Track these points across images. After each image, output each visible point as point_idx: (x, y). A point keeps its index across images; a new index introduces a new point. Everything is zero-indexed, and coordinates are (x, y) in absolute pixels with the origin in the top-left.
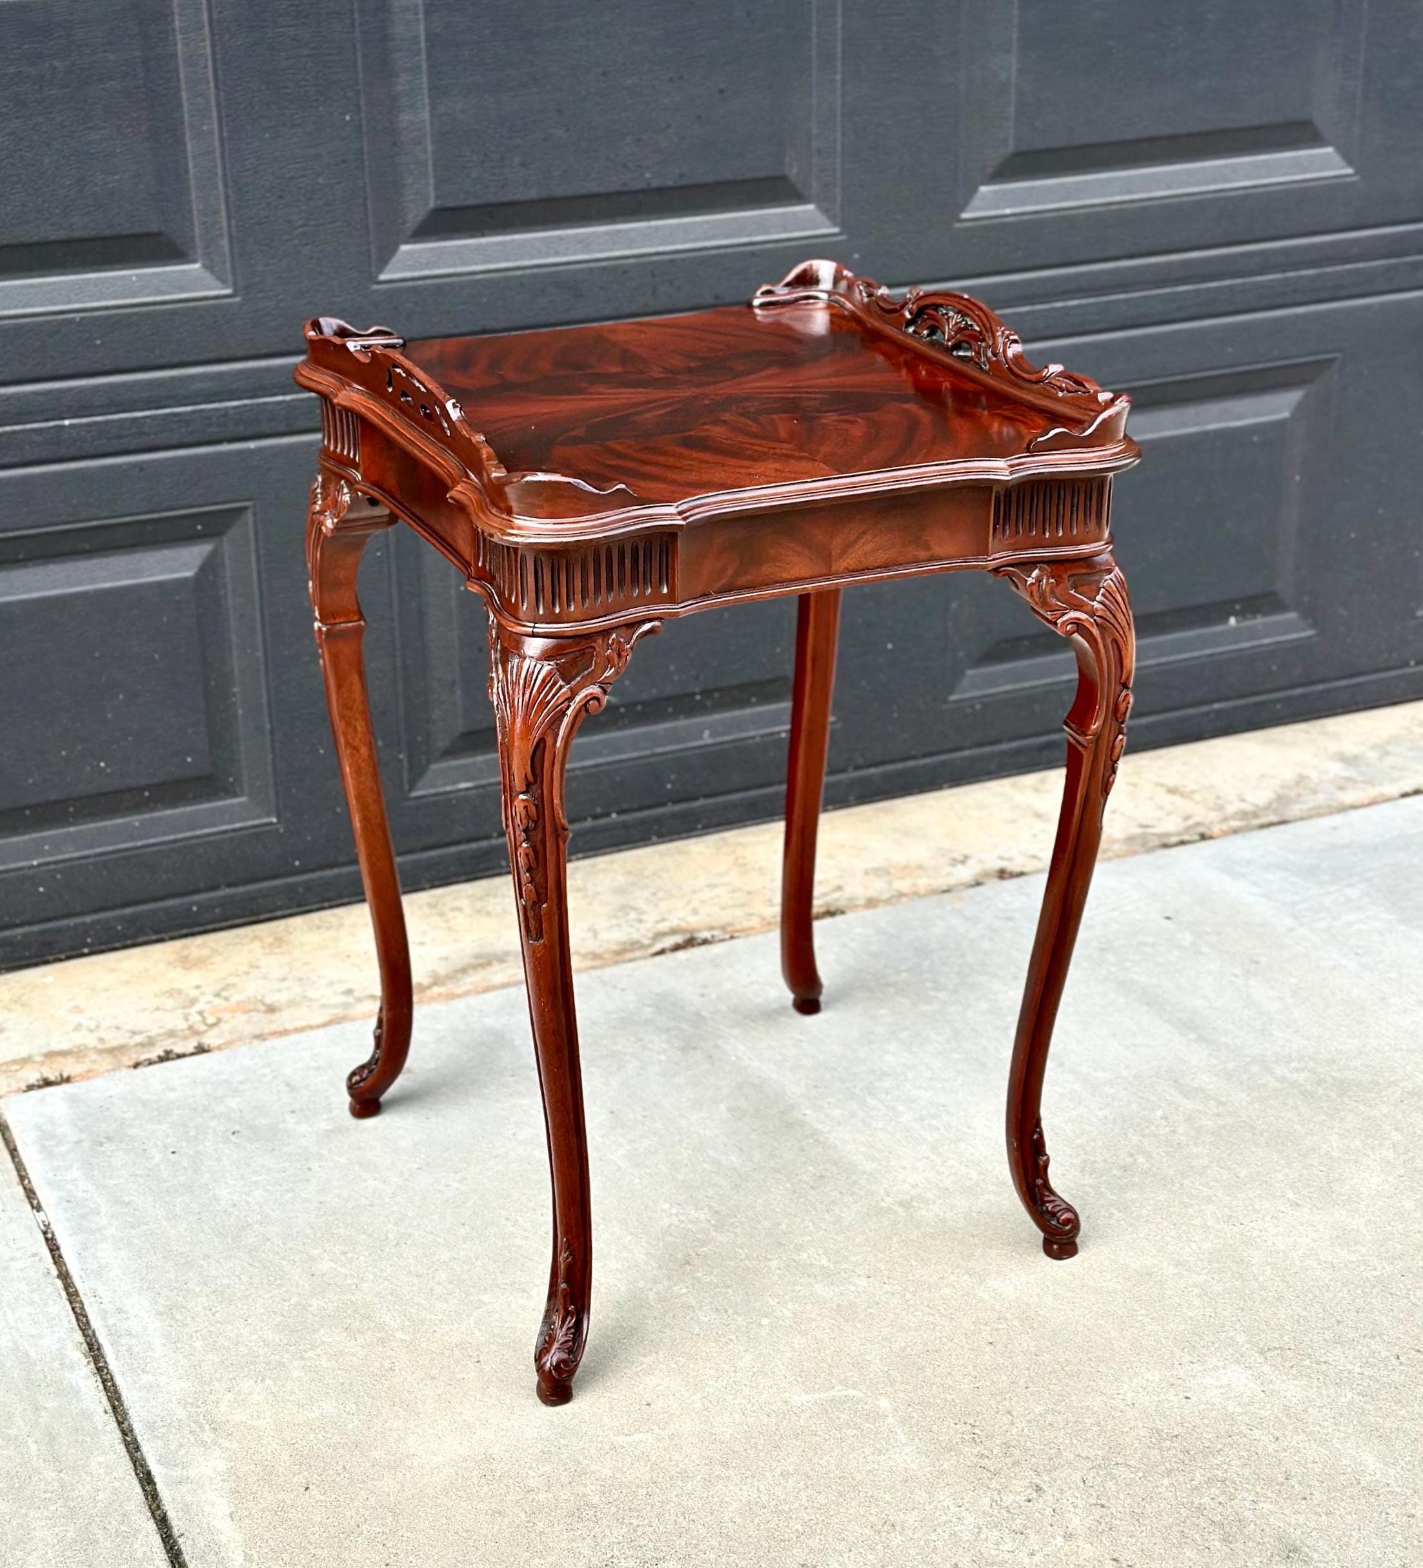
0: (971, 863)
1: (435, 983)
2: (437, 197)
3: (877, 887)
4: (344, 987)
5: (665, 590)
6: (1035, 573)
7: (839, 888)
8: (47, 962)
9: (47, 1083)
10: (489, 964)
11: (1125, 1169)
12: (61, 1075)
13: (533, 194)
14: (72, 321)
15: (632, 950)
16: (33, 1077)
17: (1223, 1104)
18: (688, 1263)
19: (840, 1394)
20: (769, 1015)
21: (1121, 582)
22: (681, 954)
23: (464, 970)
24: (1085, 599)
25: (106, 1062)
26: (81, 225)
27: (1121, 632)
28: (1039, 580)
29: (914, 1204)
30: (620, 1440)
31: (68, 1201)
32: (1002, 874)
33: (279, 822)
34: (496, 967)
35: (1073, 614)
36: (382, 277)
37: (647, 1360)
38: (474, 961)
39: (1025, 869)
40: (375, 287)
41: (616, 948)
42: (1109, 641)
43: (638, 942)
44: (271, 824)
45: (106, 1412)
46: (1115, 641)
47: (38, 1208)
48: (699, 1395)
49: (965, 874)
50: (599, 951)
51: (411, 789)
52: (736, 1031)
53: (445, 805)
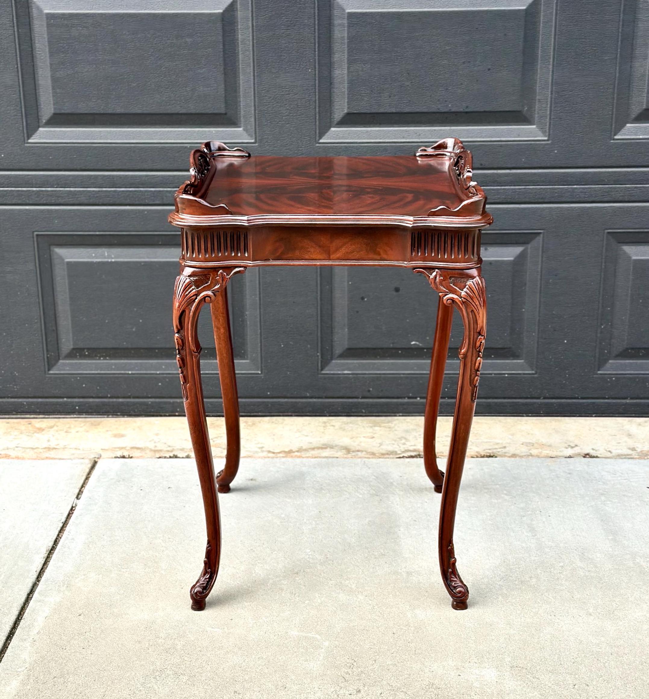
0: (576, 448)
1: (298, 451)
2: (348, 108)
3: (524, 450)
4: (261, 446)
5: (246, 255)
6: (434, 274)
7: (505, 447)
8: (161, 416)
9: (124, 457)
10: (326, 448)
11: (522, 582)
12: (129, 455)
13: (394, 110)
14: (186, 147)
15: (390, 455)
16: (119, 454)
17: (596, 567)
18: (297, 573)
19: (311, 635)
20: (421, 490)
21: (478, 284)
22: (408, 460)
23: (313, 449)
24: (458, 289)
25: (150, 454)
26: (192, 108)
27: (476, 307)
28: (435, 277)
29: (413, 574)
30: (209, 629)
31: (90, 498)
32: (586, 456)
33: (262, 373)
34: (328, 450)
35: (451, 296)
36: (321, 141)
37: (246, 604)
38: (320, 446)
39: (599, 456)
40: (317, 145)
41: (384, 452)
42: (469, 310)
43: (396, 452)
44: (258, 374)
45: (36, 571)
46: (472, 311)
47: (78, 498)
48: (254, 621)
49: (569, 452)
50: (375, 452)
51: (322, 370)
52: (402, 493)
53: (335, 379)
